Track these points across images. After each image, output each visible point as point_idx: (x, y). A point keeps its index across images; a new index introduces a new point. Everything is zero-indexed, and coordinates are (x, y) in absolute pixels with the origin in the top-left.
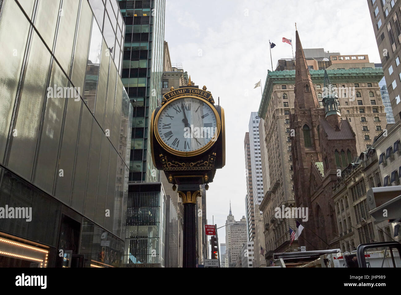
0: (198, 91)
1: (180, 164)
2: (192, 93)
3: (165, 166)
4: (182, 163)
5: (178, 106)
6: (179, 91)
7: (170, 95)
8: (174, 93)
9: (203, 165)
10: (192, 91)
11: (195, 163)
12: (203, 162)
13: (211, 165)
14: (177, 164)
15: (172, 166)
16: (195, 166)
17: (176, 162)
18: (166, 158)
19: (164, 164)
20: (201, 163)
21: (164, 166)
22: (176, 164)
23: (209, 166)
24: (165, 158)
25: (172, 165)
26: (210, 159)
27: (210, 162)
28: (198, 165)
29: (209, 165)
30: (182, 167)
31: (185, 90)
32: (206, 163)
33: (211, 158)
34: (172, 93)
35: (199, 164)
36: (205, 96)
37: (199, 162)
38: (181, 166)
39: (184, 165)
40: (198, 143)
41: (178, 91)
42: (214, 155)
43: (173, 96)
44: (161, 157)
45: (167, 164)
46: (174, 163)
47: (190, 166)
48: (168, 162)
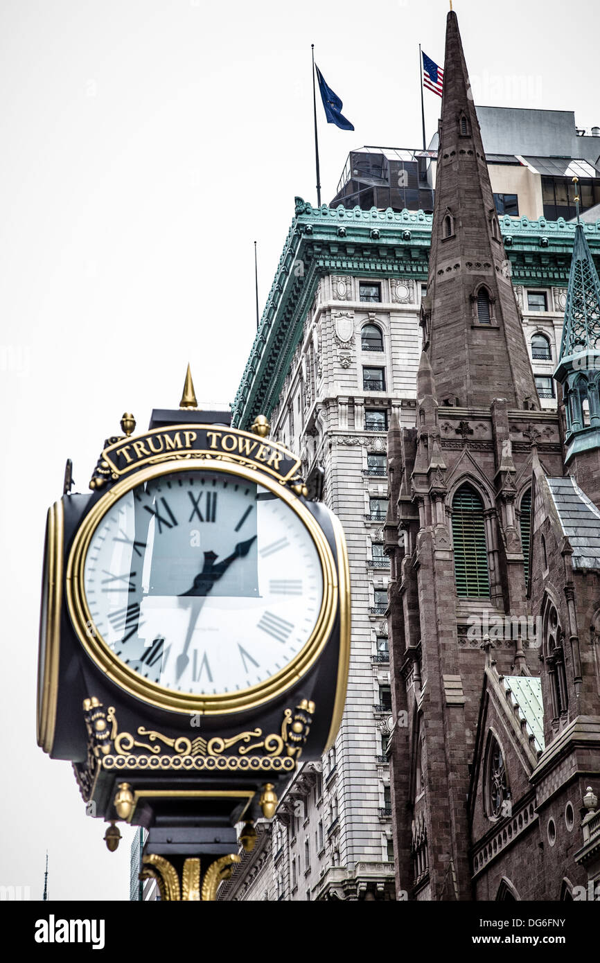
0: (244, 443)
1: (169, 742)
2: (220, 448)
3: (106, 749)
4: (176, 738)
5: (163, 500)
6: (167, 437)
7: (131, 452)
8: (147, 447)
9: (262, 752)
10: (219, 440)
11: (231, 742)
12: (261, 739)
13: (291, 750)
14: (158, 741)
15: (135, 751)
16: (227, 752)
17: (154, 735)
18: (111, 718)
19: (101, 742)
20: (254, 740)
21: (100, 750)
22: (153, 744)
23: (284, 753)
24: (107, 714)
25: (134, 746)
26: (290, 728)
27: (290, 740)
28: (242, 750)
29: (285, 749)
30: (177, 753)
31: (191, 436)
32: (275, 743)
33: (294, 721)
34: (139, 446)
35: (246, 745)
36: (272, 467)
37: (246, 735)
38: (171, 751)
39: (183, 746)
40: (247, 659)
41: (163, 439)
42: (305, 713)
43: (146, 456)
44: (94, 711)
45: (114, 740)
46: (145, 739)
47: (208, 754)
48: (118, 733)
